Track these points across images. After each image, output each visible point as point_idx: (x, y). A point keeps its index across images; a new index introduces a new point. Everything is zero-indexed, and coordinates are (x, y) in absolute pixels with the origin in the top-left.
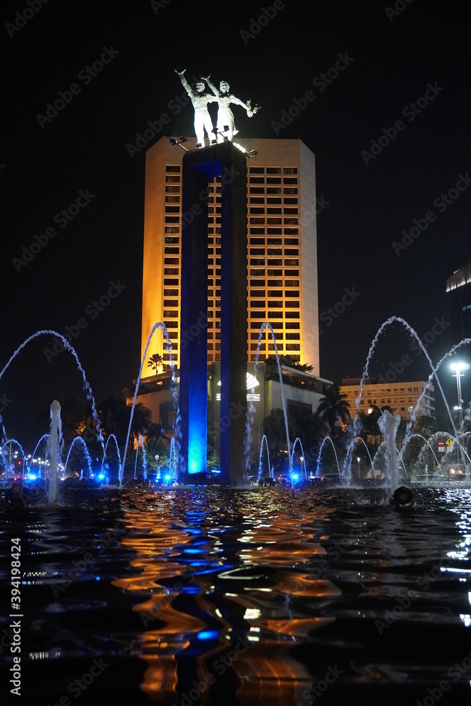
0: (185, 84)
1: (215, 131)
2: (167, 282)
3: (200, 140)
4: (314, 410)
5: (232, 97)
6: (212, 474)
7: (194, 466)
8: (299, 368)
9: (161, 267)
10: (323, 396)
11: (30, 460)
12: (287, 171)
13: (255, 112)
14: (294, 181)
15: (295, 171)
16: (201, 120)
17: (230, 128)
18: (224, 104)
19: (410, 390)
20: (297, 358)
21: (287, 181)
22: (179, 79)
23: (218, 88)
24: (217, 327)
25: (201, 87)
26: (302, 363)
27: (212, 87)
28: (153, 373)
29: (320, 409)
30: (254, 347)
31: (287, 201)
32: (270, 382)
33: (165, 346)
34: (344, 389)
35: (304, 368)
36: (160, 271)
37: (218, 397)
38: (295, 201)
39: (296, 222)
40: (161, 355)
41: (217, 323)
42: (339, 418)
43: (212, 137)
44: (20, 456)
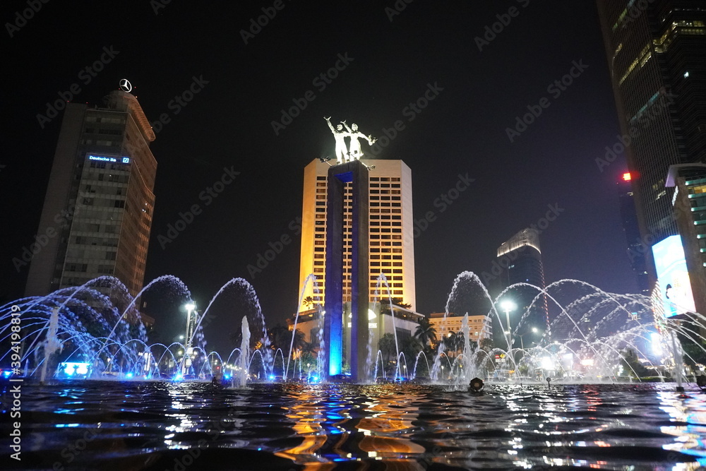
0: (330, 125)
1: (349, 153)
2: (317, 249)
3: (339, 159)
4: (413, 334)
5: (359, 133)
6: (345, 376)
7: (334, 371)
8: (402, 306)
9: (313, 239)
10: (418, 325)
11: (225, 366)
12: (394, 179)
13: (374, 142)
14: (398, 186)
15: (399, 180)
16: (340, 147)
17: (358, 151)
18: (354, 138)
19: (475, 321)
20: (401, 300)
21: (394, 186)
22: (326, 122)
23: (351, 128)
24: (348, 279)
25: (340, 127)
26: (404, 303)
27: (346, 127)
28: (306, 309)
29: (416, 334)
30: (373, 292)
31: (394, 198)
32: (384, 315)
33: (315, 292)
34: (431, 320)
35: (405, 306)
36: (312, 242)
37: (350, 325)
38: (399, 198)
39: (399, 211)
40: (312, 297)
41: (349, 276)
42: (429, 339)
43: (346, 157)
44: (219, 363)
